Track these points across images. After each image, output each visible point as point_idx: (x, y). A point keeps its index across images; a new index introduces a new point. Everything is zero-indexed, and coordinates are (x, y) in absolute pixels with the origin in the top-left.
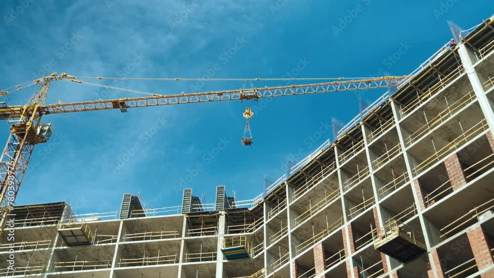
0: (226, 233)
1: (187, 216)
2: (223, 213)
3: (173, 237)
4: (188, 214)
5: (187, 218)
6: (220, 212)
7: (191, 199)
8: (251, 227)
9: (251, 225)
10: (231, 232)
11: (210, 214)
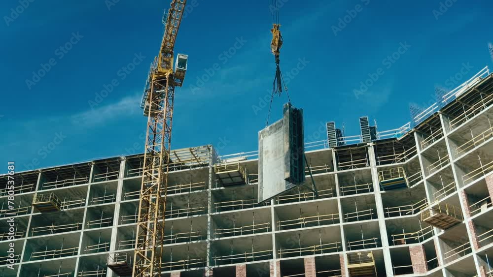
0: (377, 164)
1: (335, 150)
2: (371, 144)
3: (324, 171)
4: (336, 148)
5: (335, 152)
6: (368, 144)
7: (335, 133)
8: (402, 156)
9: (401, 154)
10: (382, 163)
11: (358, 146)
